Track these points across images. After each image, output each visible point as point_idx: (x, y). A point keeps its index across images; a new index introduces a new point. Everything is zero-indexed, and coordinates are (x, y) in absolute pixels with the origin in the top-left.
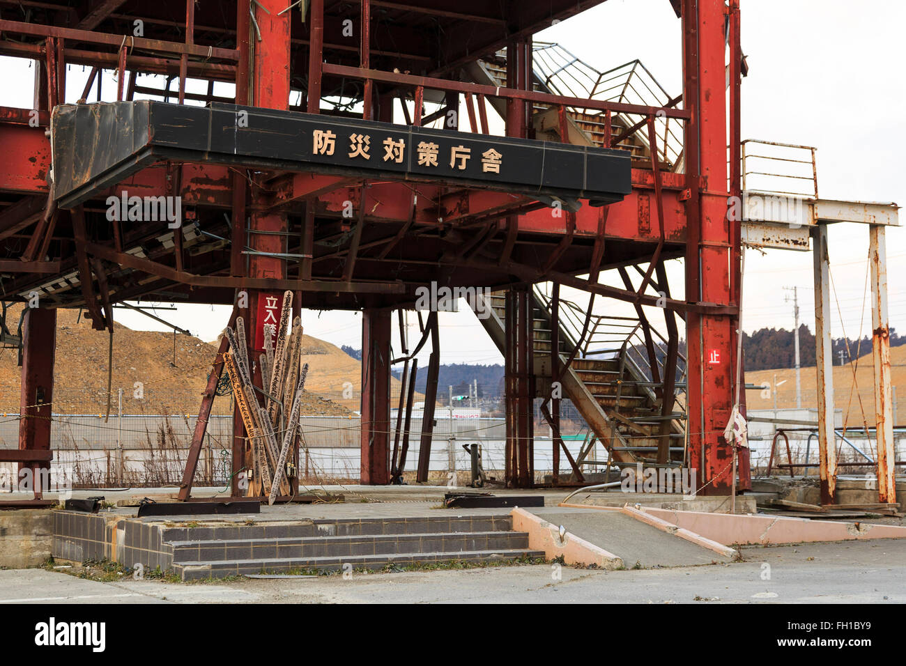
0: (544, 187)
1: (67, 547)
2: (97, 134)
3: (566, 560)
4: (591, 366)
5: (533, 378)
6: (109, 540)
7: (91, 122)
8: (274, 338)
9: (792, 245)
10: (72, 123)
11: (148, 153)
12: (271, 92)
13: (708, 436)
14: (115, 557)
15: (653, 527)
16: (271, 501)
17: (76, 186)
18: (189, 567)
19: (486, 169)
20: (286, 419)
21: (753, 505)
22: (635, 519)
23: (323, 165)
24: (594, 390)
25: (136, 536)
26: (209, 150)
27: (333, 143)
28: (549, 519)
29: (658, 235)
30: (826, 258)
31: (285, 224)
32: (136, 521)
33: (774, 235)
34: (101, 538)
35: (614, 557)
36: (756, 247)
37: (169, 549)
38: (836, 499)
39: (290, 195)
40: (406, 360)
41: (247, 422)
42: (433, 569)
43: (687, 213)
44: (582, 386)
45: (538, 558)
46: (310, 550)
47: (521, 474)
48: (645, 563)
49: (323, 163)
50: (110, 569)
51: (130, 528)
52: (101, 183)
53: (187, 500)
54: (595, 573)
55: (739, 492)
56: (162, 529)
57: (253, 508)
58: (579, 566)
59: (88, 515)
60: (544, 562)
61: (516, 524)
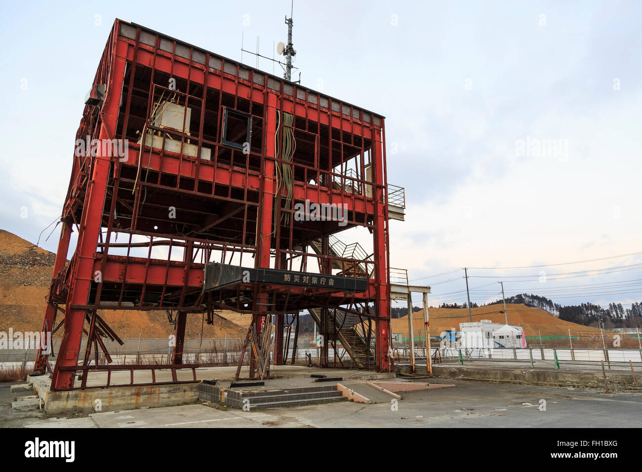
0: (345, 289)
1: (204, 395)
2: (221, 272)
3: (354, 400)
4: (345, 331)
5: (328, 334)
6: (221, 395)
7: (219, 269)
8: (264, 329)
9: (403, 299)
10: (212, 268)
11: (240, 281)
12: (265, 257)
13: (382, 355)
14: (223, 401)
15: (376, 389)
16: (262, 379)
17: (213, 287)
19: (330, 284)
20: (267, 353)
21: (395, 376)
22: (370, 385)
23: (287, 284)
24: (346, 338)
25: (230, 394)
26: (257, 280)
27: (290, 278)
28: (348, 386)
29: (368, 297)
30: (411, 301)
31: (268, 295)
32: (229, 389)
33: (398, 296)
34: (218, 394)
35: (369, 400)
36: (394, 299)
38: (415, 372)
39: (270, 288)
40: (288, 326)
41: (256, 355)
42: (318, 404)
43: (376, 290)
44: (343, 337)
45: (345, 399)
46: (283, 399)
47: (325, 364)
48: (377, 402)
49: (287, 283)
50: (222, 404)
51: (229, 392)
52: (222, 287)
53: (238, 379)
54: (365, 405)
55: (391, 372)
56: (241, 393)
57: (262, 384)
58: (359, 402)
59: (213, 386)
60: (348, 400)
61: (338, 389)
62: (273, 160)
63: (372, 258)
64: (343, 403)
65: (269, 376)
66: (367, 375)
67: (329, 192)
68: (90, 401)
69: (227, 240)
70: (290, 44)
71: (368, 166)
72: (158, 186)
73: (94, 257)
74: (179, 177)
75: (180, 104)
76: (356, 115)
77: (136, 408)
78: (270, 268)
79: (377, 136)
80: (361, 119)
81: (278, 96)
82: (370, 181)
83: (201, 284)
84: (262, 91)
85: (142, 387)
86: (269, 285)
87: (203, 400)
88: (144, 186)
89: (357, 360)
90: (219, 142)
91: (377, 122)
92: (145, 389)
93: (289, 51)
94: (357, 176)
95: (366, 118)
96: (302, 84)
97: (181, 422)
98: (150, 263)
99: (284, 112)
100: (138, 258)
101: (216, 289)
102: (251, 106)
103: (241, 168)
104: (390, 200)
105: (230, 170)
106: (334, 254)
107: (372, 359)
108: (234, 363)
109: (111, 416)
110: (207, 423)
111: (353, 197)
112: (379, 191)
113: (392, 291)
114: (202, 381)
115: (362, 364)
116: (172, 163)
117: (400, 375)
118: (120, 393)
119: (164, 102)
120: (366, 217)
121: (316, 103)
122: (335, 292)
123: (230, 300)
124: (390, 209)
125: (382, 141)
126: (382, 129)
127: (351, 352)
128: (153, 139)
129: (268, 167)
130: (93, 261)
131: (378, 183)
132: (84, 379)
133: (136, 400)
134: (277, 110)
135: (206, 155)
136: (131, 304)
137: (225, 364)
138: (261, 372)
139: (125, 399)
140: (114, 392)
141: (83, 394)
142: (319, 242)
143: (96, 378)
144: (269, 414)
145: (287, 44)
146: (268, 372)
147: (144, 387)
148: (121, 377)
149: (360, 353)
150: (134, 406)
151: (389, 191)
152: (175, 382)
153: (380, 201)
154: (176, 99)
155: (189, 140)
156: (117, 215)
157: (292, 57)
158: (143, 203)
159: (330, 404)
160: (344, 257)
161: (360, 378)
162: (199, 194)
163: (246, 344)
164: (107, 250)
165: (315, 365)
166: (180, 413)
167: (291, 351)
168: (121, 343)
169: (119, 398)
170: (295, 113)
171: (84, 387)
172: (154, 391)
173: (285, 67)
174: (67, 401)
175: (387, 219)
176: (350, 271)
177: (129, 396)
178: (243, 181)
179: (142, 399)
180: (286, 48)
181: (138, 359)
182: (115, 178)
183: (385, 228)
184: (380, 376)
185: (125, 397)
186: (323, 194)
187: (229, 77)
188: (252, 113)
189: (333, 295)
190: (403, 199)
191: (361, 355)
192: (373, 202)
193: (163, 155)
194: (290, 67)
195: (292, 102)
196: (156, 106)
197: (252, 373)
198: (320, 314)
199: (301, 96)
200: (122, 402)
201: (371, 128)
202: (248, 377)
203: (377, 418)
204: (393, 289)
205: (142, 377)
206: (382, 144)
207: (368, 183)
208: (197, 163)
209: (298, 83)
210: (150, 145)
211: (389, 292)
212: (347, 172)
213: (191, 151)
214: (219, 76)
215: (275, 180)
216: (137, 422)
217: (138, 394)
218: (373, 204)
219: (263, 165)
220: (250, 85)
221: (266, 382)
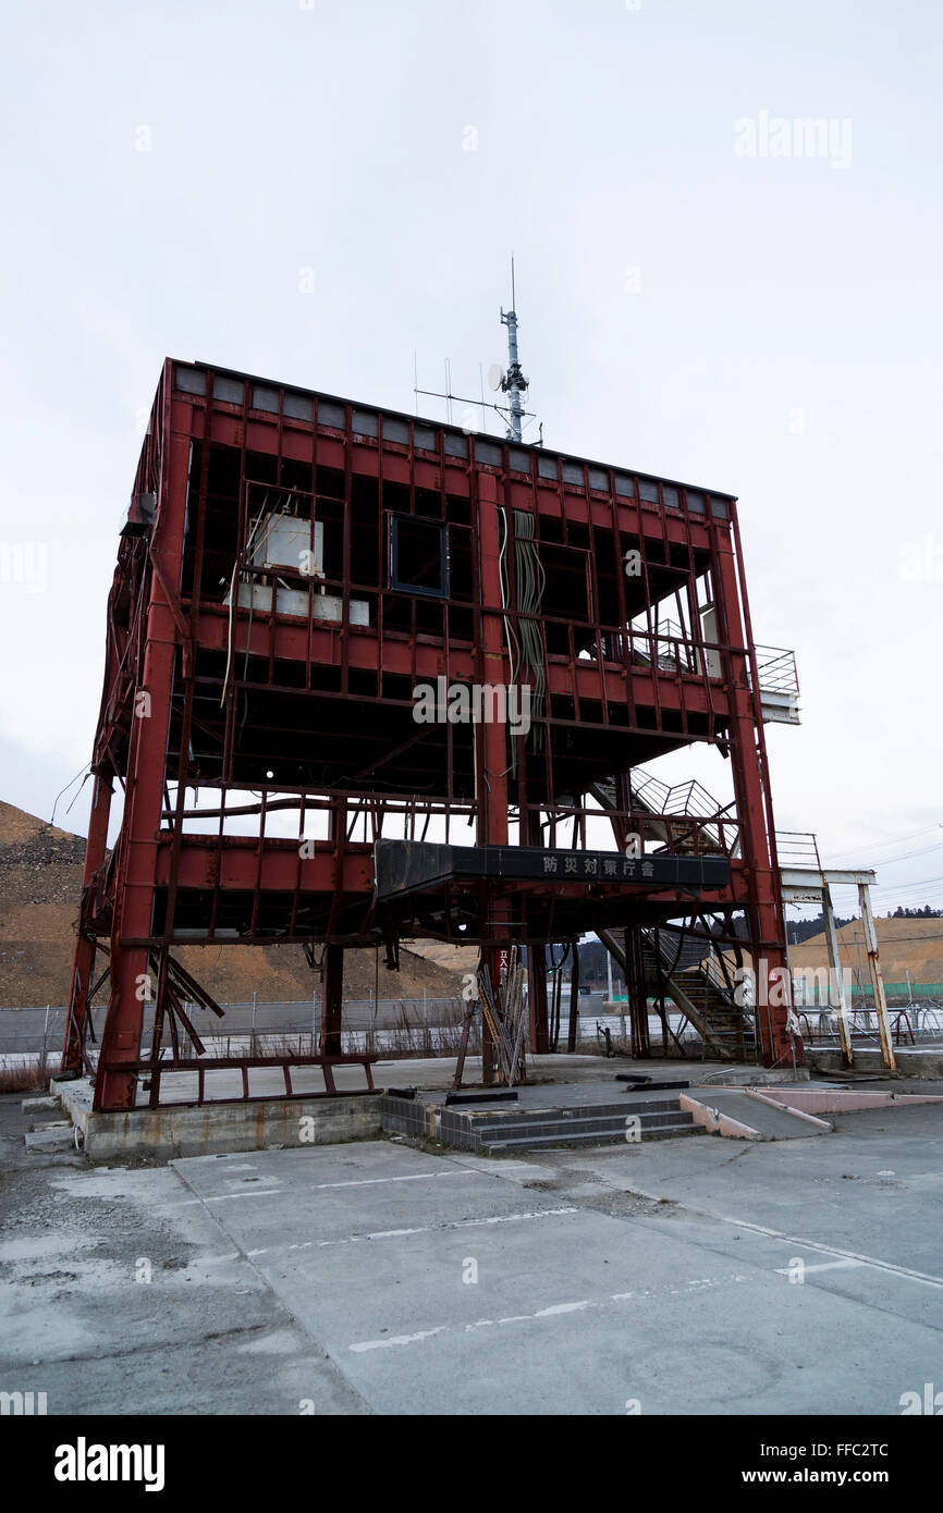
0: (679, 883)
1: (393, 1121)
2: (409, 860)
3: (722, 1132)
4: (682, 976)
6: (428, 1121)
7: (404, 851)
8: (507, 977)
9: (812, 900)
10: (389, 851)
11: (449, 877)
12: (497, 822)
13: (773, 1029)
14: (433, 1133)
15: (770, 1106)
16: (511, 1085)
17: (394, 891)
18: (494, 1145)
19: (644, 875)
20: (517, 1030)
21: (808, 1075)
22: (754, 1099)
23: (550, 879)
24: (687, 993)
25: (448, 1119)
26: (485, 873)
27: (555, 865)
28: (707, 1101)
30: (830, 905)
31: (509, 903)
32: (444, 1109)
33: (800, 894)
34: (420, 1118)
36: (791, 902)
37: (478, 1133)
38: (853, 1065)
39: (514, 888)
40: (555, 969)
41: (493, 1033)
43: (748, 883)
44: (679, 990)
45: (701, 1131)
46: (562, 1129)
47: (643, 1050)
48: (776, 1137)
49: (550, 876)
50: (431, 1141)
51: (444, 1115)
52: (413, 890)
53: (460, 1086)
54: (749, 1145)
55: (798, 1066)
56: (470, 1118)
57: (513, 1097)
58: (732, 1137)
59: (409, 1102)
60: (707, 1133)
61: (682, 1106)
62: (499, 615)
63: (733, 813)
64: (696, 1139)
65: (524, 1080)
66: (743, 1075)
67: (625, 673)
68: (169, 1134)
69: (416, 792)
70: (516, 366)
71: (706, 608)
72: (269, 687)
73: (156, 839)
74: (309, 667)
75: (299, 516)
76: (671, 499)
77: (259, 1148)
78: (510, 843)
79: (722, 542)
80: (682, 506)
81: (498, 478)
82: (715, 640)
83: (367, 885)
84: (465, 470)
85: (265, 1103)
86: (509, 882)
87: (390, 1132)
88: (241, 691)
89: (715, 1041)
90: (385, 586)
91: (718, 510)
92: (272, 1109)
93: (515, 381)
94: (684, 633)
95: (695, 504)
96: (546, 446)
97: (351, 1179)
98: (264, 847)
99: (514, 509)
100: (240, 838)
101: (402, 894)
102: (445, 503)
103: (433, 637)
104: (762, 681)
105: (411, 643)
106: (644, 808)
107: (751, 1038)
108: (447, 1051)
109: (210, 1165)
110: (403, 1182)
111: (679, 681)
112: (736, 662)
113: (784, 883)
114: (386, 1090)
115: (727, 1048)
116: (293, 639)
117: (818, 1074)
118: (224, 1117)
119: (269, 515)
120: (711, 722)
121: (580, 482)
122: (656, 892)
123: (432, 917)
124: (765, 699)
125: (734, 551)
126: (731, 525)
127: (701, 1024)
128: (253, 593)
129: (490, 629)
130: (155, 849)
131: (733, 644)
132: (153, 1087)
133: (258, 1131)
134: (499, 506)
135: (361, 615)
136: (233, 933)
137: (428, 1052)
138: (506, 1070)
139: (235, 1128)
140: (212, 1114)
141: (154, 1118)
142: (609, 783)
143: (177, 1086)
144: (535, 1164)
145: (508, 366)
146: (522, 1070)
147: (270, 1103)
148: (224, 1083)
149: (720, 1024)
150: (253, 1144)
151: (760, 661)
152: (332, 1093)
153: (739, 685)
154: (292, 506)
155: (323, 588)
156: (194, 753)
157: (520, 392)
158: (242, 725)
159: (667, 1141)
160: (666, 813)
161: (727, 1080)
162: (351, 697)
163: (470, 1010)
164: (179, 824)
165: (621, 1053)
166: (348, 1160)
167: (565, 1023)
168: (220, 1013)
169: (224, 1127)
170: (537, 509)
171: (154, 1104)
172: (290, 1112)
173: (508, 415)
174: (126, 1132)
175: (759, 723)
176: (684, 843)
177: (242, 1122)
178: (439, 662)
179: (268, 1128)
180: (506, 375)
181: (255, 1044)
182: (186, 679)
183: (757, 743)
184: (773, 1076)
185: (233, 1126)
186: (612, 679)
187: (395, 448)
188: (448, 520)
189: (651, 897)
190: (793, 677)
191: (723, 1028)
192: (726, 688)
193: (275, 622)
194: (518, 414)
195: (530, 486)
196: (254, 524)
197: (488, 1072)
198: (623, 941)
199: (547, 471)
200: (230, 1135)
201: (708, 523)
202: (482, 1082)
203: (785, 1175)
204: (787, 880)
205: (265, 1082)
206: (735, 557)
207: (709, 646)
208: (342, 634)
209: (538, 446)
210: (247, 606)
211: (777, 887)
212: (660, 627)
213: (329, 609)
214: (375, 449)
215: (506, 657)
216: (263, 1178)
217: (260, 1119)
218: (724, 692)
219: (479, 627)
220: (438, 460)
221: (521, 1091)
